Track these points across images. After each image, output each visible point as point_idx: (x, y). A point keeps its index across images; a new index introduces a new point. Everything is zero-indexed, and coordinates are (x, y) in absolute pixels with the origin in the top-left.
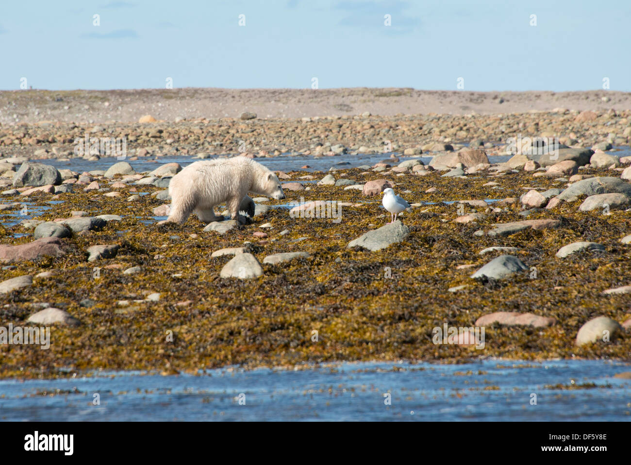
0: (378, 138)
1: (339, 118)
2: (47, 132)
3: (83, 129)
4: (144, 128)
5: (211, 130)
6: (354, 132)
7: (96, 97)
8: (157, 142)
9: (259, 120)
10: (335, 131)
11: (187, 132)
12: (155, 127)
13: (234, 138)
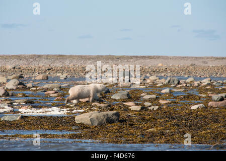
1: (221, 66)
4: (161, 67)
5: (182, 69)
8: (165, 72)
9: (196, 66)
11: (174, 69)
12: (164, 67)
13: (189, 71)
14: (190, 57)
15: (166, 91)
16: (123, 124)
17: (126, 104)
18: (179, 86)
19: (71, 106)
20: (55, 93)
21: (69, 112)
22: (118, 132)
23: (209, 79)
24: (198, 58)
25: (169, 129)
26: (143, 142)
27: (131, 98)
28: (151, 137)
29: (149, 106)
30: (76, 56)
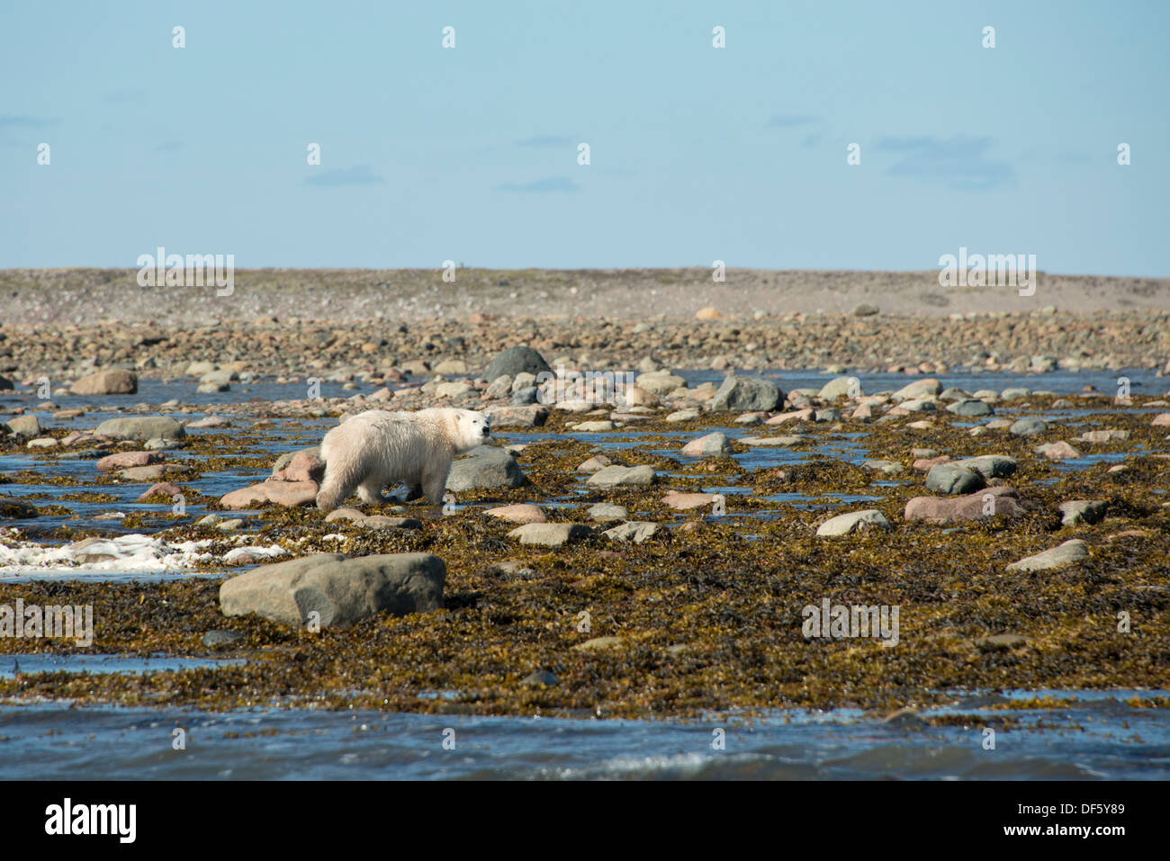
0: (1073, 345)
1: (1008, 316)
2: (568, 332)
3: (618, 327)
4: (710, 327)
5: (812, 331)
6: (1034, 337)
7: (559, 280)
8: (731, 348)
9: (883, 316)
10: (1004, 334)
11: (776, 334)
12: (727, 326)
13: (849, 343)
14: (861, 275)
15: (706, 444)
16: (464, 618)
17: (497, 512)
18: (780, 418)
19: (223, 526)
20: (151, 461)
21: (206, 556)
22: (427, 659)
23: (932, 383)
24: (901, 276)
25: (687, 640)
26: (545, 706)
27: (525, 482)
28: (592, 677)
29: (614, 524)
30: (293, 274)
